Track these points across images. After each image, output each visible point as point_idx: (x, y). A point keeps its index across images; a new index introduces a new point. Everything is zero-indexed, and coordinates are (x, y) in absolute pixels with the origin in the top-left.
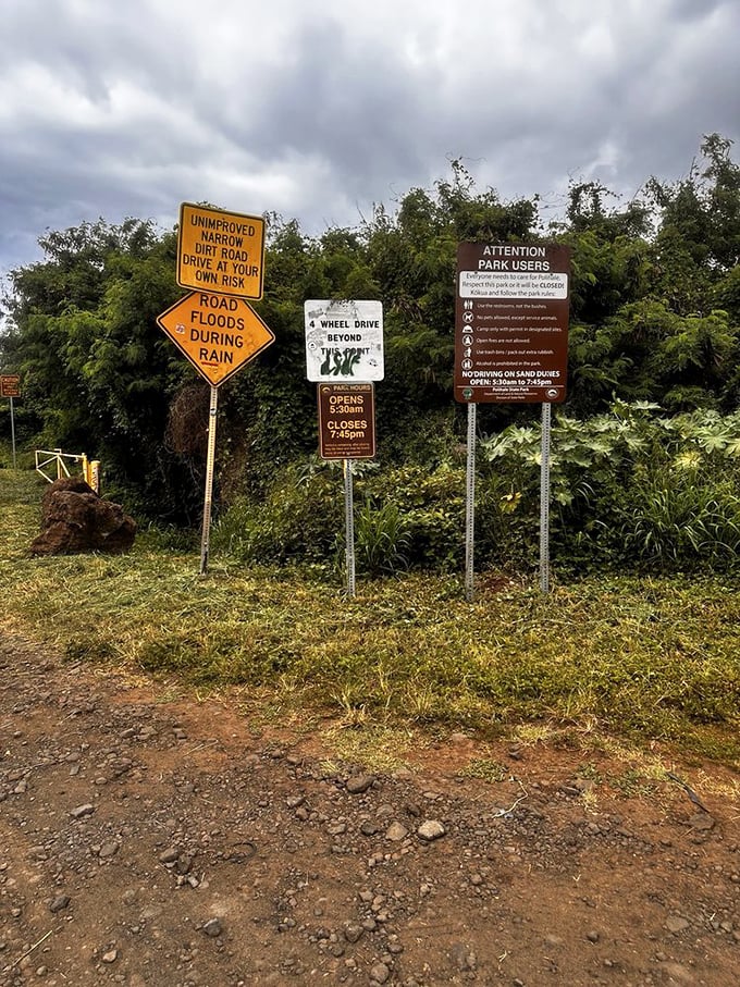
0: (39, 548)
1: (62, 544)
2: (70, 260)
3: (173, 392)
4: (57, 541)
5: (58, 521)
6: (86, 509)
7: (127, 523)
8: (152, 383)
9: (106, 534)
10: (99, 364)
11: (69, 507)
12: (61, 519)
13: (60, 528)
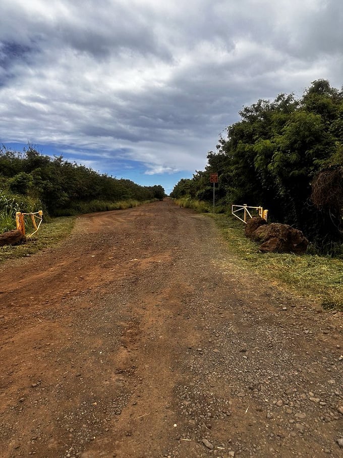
0: (265, 249)
1: (276, 248)
2: (253, 118)
3: (313, 176)
4: (274, 246)
5: (274, 237)
6: (288, 232)
7: (305, 240)
8: (301, 171)
9: (296, 245)
10: (276, 165)
11: (280, 231)
12: (276, 236)
13: (275, 240)
